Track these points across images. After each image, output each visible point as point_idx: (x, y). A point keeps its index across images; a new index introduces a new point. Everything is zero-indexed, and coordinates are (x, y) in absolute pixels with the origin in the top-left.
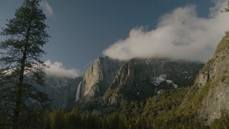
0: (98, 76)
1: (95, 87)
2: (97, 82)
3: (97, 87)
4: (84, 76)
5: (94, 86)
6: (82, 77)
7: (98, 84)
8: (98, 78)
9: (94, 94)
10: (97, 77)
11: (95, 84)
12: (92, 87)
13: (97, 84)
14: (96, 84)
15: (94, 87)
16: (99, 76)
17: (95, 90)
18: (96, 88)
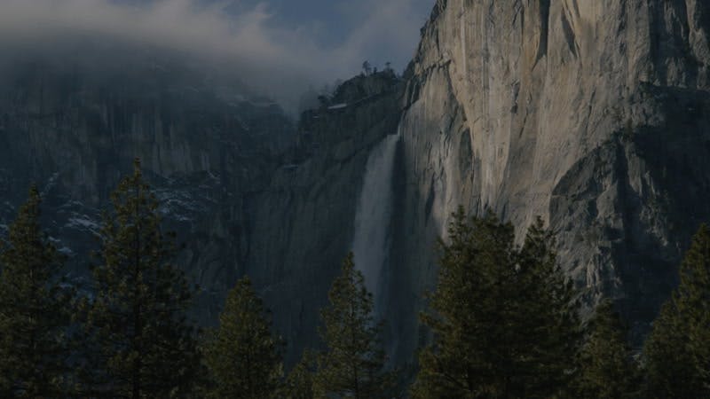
0: (637, 42)
1: (609, 188)
2: (634, 116)
3: (635, 183)
4: (431, 58)
5: (587, 173)
6: (399, 71)
7: (645, 140)
8: (634, 57)
9: (607, 288)
10: (623, 49)
11: (598, 138)
12: (563, 188)
13: (628, 147)
14: (616, 141)
15: (594, 187)
16: (656, 36)
17: (611, 233)
18: (626, 203)
